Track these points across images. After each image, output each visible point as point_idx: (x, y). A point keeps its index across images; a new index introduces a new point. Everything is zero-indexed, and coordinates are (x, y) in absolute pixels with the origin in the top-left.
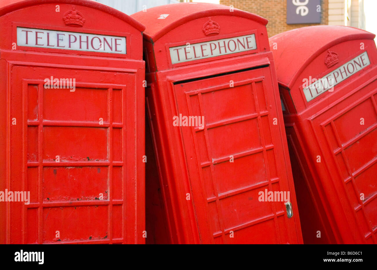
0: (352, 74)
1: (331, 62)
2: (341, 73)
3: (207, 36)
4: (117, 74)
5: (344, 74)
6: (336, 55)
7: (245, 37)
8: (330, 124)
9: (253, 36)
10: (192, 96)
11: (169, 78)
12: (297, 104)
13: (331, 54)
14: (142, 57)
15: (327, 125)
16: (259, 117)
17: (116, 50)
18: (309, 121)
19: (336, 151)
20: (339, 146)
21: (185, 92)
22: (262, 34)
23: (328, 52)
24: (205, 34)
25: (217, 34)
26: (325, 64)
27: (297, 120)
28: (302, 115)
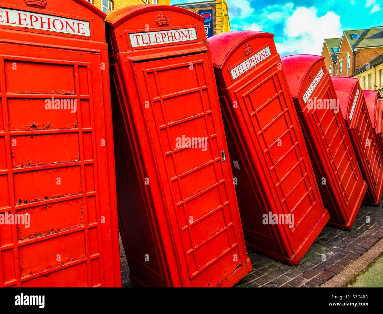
0: (259, 61)
1: (248, 52)
2: (253, 61)
3: (159, 26)
4: (82, 53)
5: (255, 61)
6: (251, 47)
7: (187, 30)
8: (248, 95)
9: (193, 30)
10: (149, 73)
11: (129, 58)
12: (227, 81)
13: (247, 46)
14: (105, 40)
15: (247, 96)
16: (201, 90)
17: (79, 32)
18: (235, 93)
19: (252, 114)
20: (254, 110)
21: (143, 70)
22: (201, 28)
23: (246, 45)
24: (158, 25)
25: (168, 25)
26: (244, 53)
27: (227, 92)
28: (230, 89)
